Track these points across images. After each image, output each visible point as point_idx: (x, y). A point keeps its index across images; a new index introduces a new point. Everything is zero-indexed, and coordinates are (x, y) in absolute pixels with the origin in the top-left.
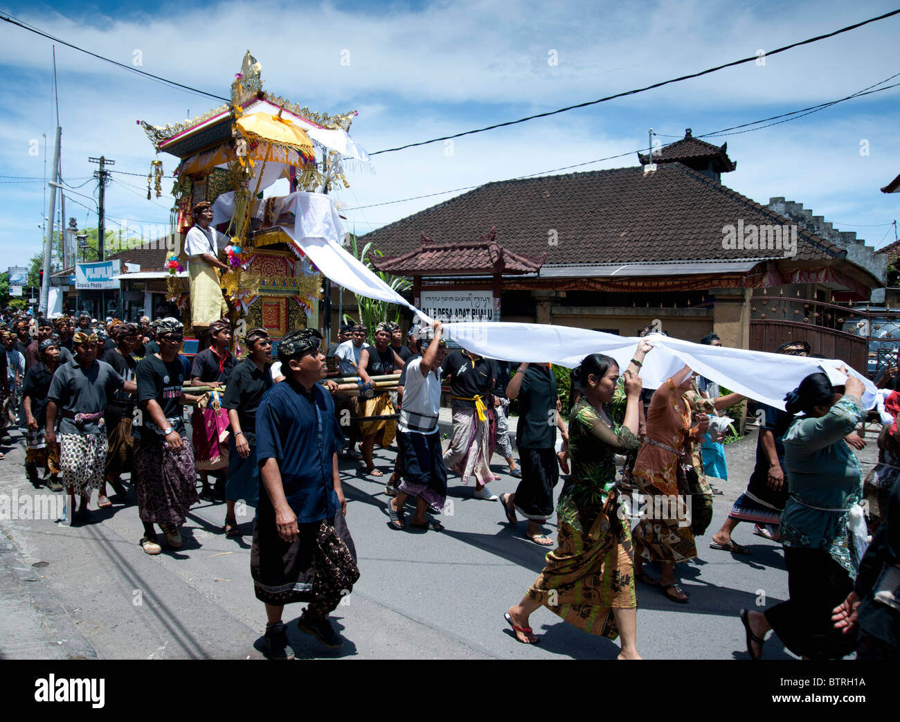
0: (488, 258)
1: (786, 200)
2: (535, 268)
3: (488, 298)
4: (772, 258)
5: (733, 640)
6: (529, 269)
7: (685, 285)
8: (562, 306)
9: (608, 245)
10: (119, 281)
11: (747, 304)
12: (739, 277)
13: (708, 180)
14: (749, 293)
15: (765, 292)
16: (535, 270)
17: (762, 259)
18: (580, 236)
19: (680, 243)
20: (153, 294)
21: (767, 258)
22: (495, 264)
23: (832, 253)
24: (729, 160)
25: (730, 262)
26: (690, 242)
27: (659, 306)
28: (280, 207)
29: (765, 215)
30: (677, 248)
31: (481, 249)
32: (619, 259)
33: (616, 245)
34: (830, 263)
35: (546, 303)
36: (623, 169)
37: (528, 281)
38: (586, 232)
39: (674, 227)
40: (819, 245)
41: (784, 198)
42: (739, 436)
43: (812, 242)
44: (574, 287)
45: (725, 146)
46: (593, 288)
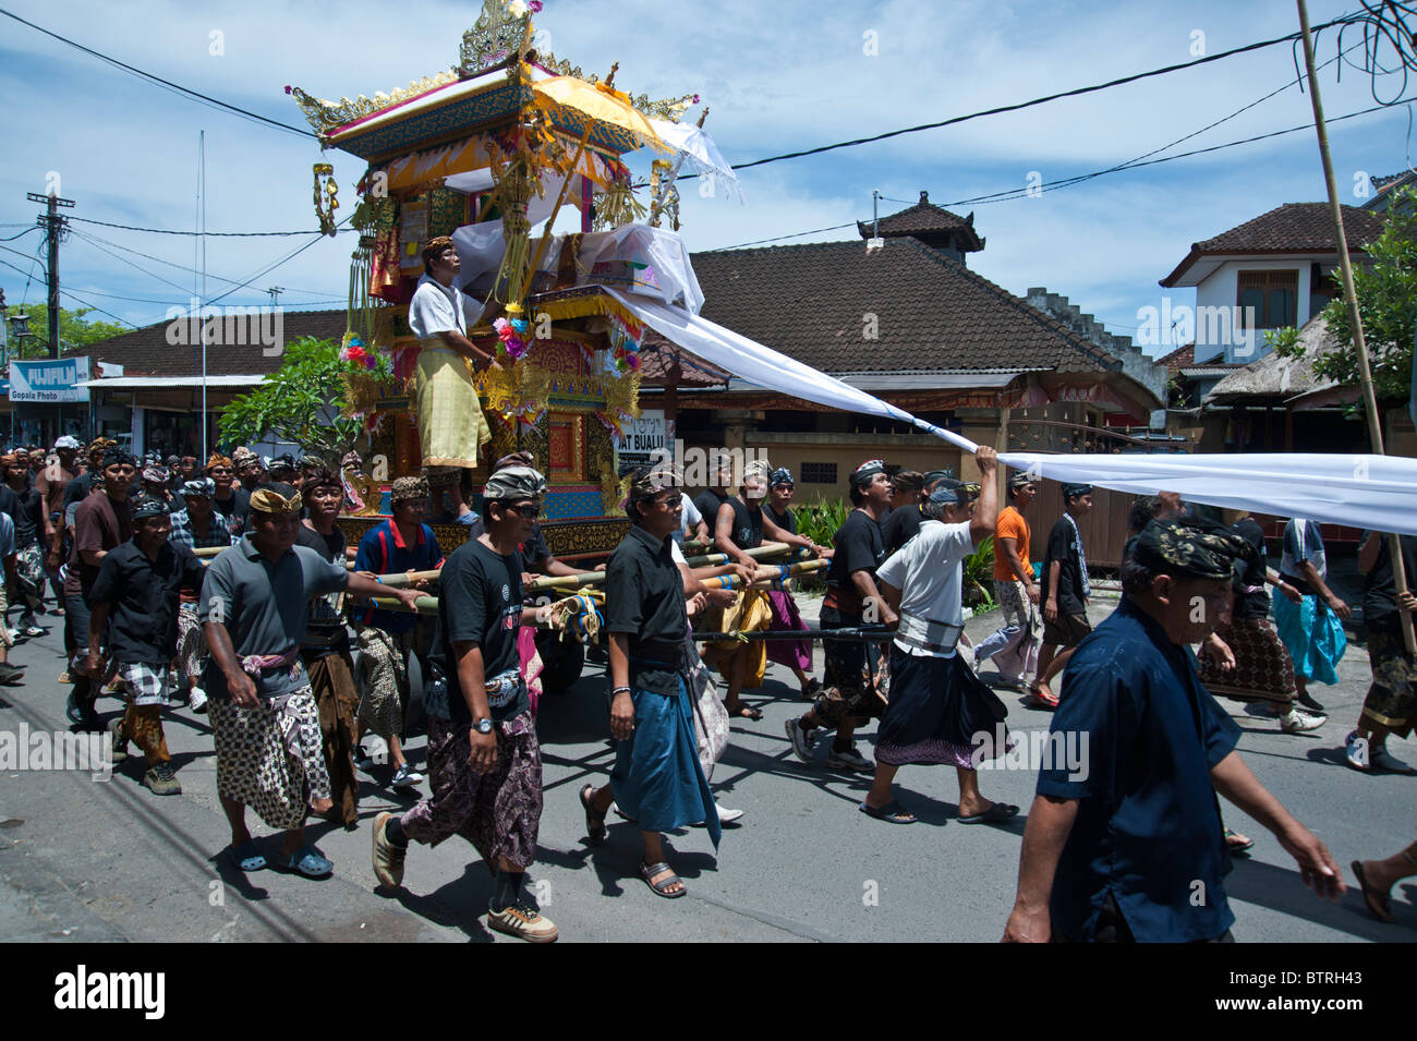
0: (658, 365)
1: (1048, 292)
2: (722, 378)
3: (658, 420)
4: (1033, 369)
5: (999, 857)
6: (715, 380)
7: (923, 403)
8: (759, 430)
9: (820, 348)
10: (88, 391)
11: (1003, 429)
12: (993, 393)
13: (951, 262)
14: (1006, 415)
15: (1026, 414)
16: (721, 381)
17: (1021, 370)
18: (782, 334)
19: (916, 346)
20: (146, 411)
21: (1027, 369)
22: (670, 373)
23: (1106, 365)
24: (976, 236)
25: (981, 373)
26: (929, 345)
27: (890, 432)
28: (595, 250)
29: (1024, 312)
30: (911, 354)
31: (647, 351)
32: (836, 367)
33: (830, 347)
34: (1102, 377)
35: (737, 427)
36: (839, 243)
37: (712, 397)
38: (790, 329)
39: (907, 324)
40: (1089, 353)
41: (1044, 289)
42: (994, 603)
43: (1082, 350)
44: (775, 405)
45: (971, 217)
46: (801, 407)
